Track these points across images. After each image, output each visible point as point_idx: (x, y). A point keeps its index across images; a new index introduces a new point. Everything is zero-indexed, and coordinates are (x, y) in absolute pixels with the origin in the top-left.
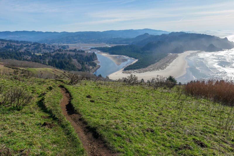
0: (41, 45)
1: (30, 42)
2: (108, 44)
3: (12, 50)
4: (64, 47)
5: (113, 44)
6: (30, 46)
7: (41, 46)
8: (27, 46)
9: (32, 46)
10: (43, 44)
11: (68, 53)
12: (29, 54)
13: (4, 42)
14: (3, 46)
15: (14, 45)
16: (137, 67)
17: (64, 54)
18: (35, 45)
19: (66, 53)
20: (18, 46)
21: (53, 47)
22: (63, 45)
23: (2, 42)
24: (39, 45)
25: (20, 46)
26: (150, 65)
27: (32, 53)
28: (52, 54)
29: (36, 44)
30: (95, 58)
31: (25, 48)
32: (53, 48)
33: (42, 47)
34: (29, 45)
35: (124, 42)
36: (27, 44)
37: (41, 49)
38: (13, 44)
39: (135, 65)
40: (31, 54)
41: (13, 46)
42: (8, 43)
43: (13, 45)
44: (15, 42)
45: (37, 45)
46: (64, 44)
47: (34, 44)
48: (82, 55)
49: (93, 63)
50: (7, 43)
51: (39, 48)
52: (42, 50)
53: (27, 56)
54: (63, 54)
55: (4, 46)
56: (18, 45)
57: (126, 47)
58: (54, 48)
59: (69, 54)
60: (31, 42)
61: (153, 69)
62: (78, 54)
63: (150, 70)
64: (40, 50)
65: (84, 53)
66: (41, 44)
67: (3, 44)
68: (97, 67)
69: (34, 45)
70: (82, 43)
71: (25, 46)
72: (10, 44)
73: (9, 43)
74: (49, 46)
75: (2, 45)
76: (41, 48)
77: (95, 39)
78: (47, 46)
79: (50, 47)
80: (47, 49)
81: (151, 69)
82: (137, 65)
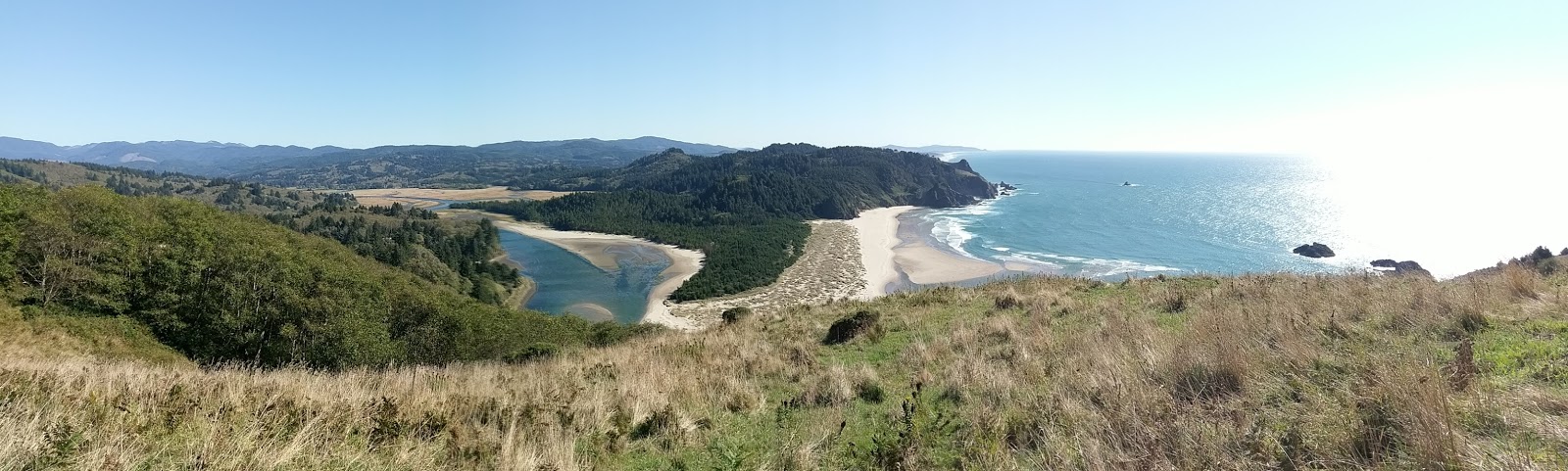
0: (241, 188)
7: (242, 193)
8: (188, 188)
9: (208, 191)
10: (251, 186)
17: (353, 224)
18: (221, 188)
23: (89, 172)
24: (236, 186)
32: (292, 202)
34: (197, 185)
35: (586, 182)
37: (241, 202)
42: (114, 176)
44: (138, 173)
45: (228, 186)
47: (215, 183)
48: (433, 228)
49: (499, 266)
54: (350, 221)
56: (151, 184)
58: (295, 202)
59: (375, 227)
62: (414, 223)
65: (435, 219)
66: (244, 184)
72: (121, 181)
74: (278, 195)
78: (266, 192)
80: (270, 203)
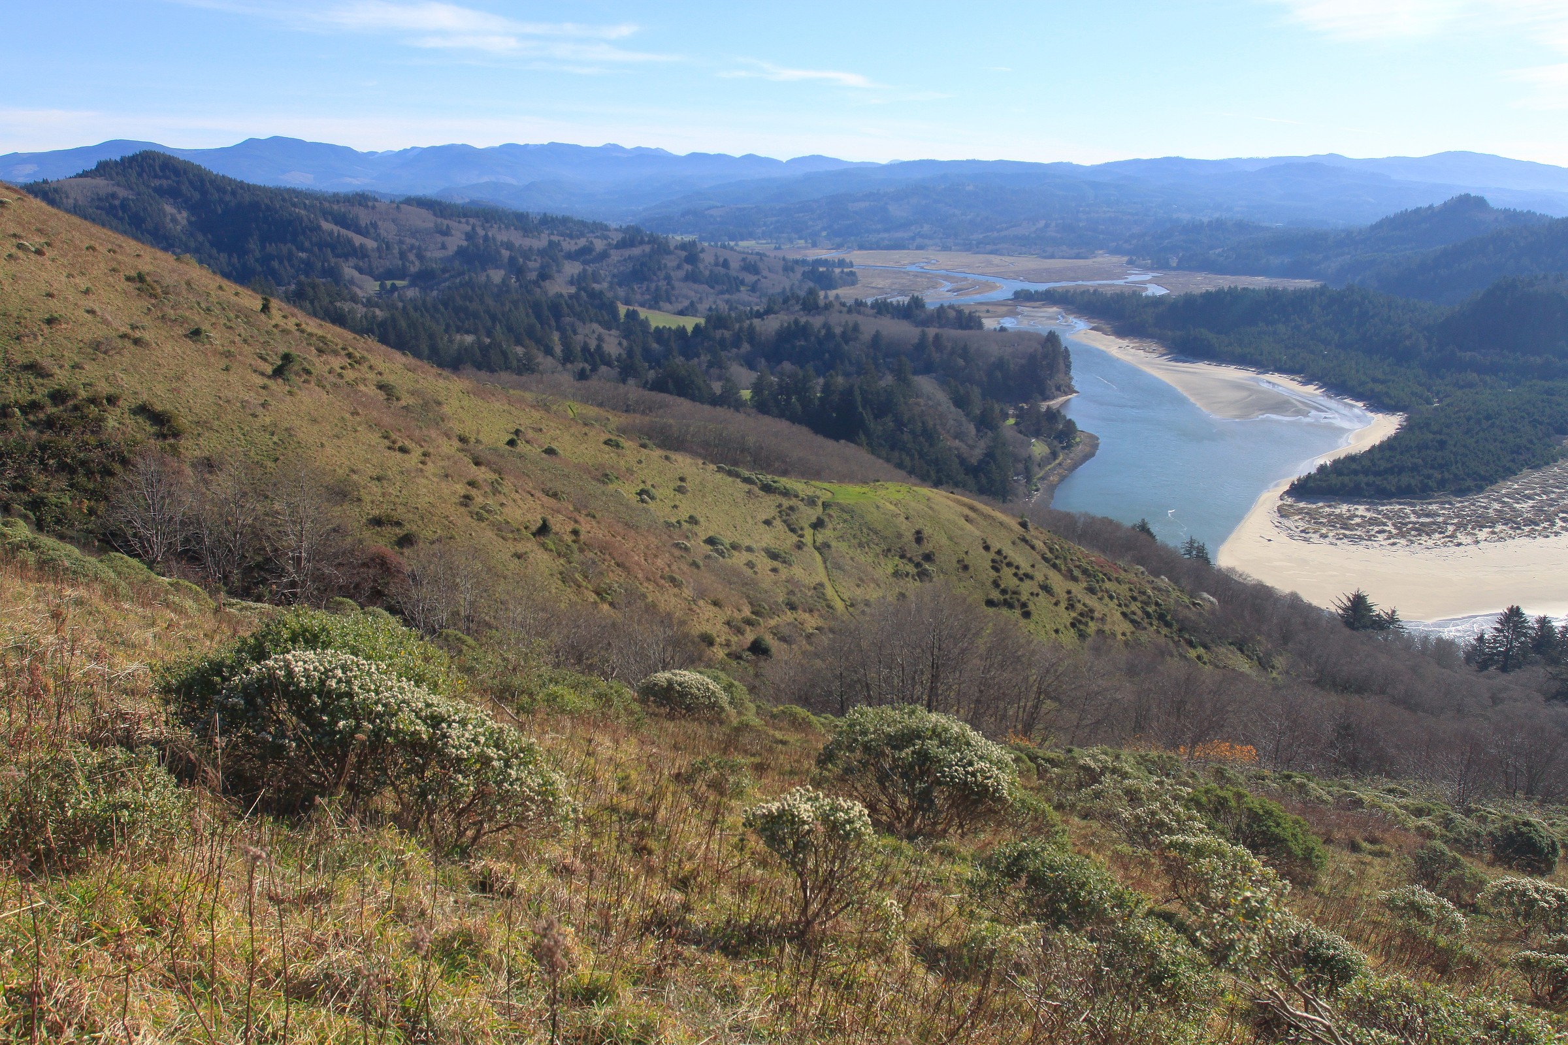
0: (669, 253)
1: (599, 228)
2: (1147, 269)
3: (504, 281)
4: (821, 276)
5: (1178, 268)
6: (604, 255)
7: (670, 262)
8: (583, 251)
9: (616, 255)
10: (683, 247)
11: (870, 326)
12: (603, 309)
13: (453, 224)
14: (444, 247)
15: (509, 246)
16: (1405, 479)
17: (844, 334)
18: (636, 251)
19: (856, 328)
20: (531, 249)
21: (750, 267)
22: (813, 254)
23: (439, 220)
24: (661, 248)
25: (542, 253)
26: (1509, 472)
27: (622, 310)
28: (756, 322)
29: (642, 242)
30: (1059, 378)
31: (572, 269)
32: (750, 278)
33: (679, 267)
34: (599, 245)
36: (582, 242)
37: (668, 278)
38: (502, 237)
39: (1383, 465)
40: (614, 313)
41: (506, 254)
42: (474, 228)
43: (502, 243)
45: (647, 248)
46: (814, 245)
47: (631, 237)
48: (965, 349)
49: (1053, 416)
50: (469, 228)
51: (662, 274)
52: (677, 284)
53: (595, 326)
54: (838, 330)
55: (452, 249)
56: (528, 241)
57: (1299, 302)
58: (755, 278)
59: (877, 338)
60: (606, 228)
61: (1539, 510)
62: (937, 337)
63: (1515, 523)
64: (663, 284)
65: (978, 332)
66: (673, 243)
67: (446, 233)
68: (1079, 450)
69: (627, 252)
70: (946, 248)
71: (571, 256)
72: (486, 238)
73: (481, 232)
74: (726, 264)
75: (440, 239)
76: (672, 274)
77: (1042, 223)
78: (707, 258)
79: (733, 273)
80: (713, 281)
81: (1525, 506)
82: (1401, 470)
